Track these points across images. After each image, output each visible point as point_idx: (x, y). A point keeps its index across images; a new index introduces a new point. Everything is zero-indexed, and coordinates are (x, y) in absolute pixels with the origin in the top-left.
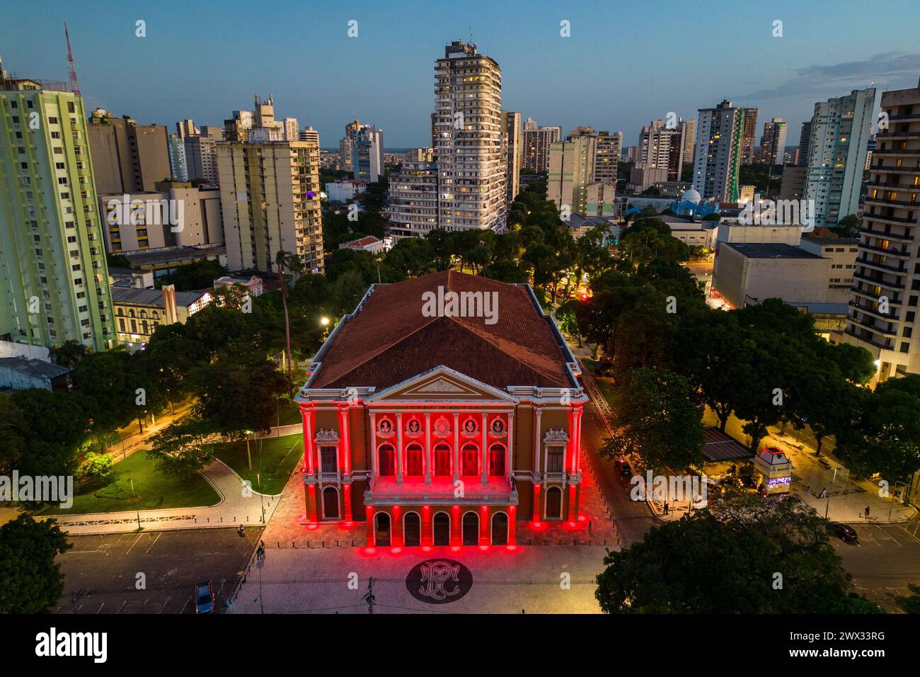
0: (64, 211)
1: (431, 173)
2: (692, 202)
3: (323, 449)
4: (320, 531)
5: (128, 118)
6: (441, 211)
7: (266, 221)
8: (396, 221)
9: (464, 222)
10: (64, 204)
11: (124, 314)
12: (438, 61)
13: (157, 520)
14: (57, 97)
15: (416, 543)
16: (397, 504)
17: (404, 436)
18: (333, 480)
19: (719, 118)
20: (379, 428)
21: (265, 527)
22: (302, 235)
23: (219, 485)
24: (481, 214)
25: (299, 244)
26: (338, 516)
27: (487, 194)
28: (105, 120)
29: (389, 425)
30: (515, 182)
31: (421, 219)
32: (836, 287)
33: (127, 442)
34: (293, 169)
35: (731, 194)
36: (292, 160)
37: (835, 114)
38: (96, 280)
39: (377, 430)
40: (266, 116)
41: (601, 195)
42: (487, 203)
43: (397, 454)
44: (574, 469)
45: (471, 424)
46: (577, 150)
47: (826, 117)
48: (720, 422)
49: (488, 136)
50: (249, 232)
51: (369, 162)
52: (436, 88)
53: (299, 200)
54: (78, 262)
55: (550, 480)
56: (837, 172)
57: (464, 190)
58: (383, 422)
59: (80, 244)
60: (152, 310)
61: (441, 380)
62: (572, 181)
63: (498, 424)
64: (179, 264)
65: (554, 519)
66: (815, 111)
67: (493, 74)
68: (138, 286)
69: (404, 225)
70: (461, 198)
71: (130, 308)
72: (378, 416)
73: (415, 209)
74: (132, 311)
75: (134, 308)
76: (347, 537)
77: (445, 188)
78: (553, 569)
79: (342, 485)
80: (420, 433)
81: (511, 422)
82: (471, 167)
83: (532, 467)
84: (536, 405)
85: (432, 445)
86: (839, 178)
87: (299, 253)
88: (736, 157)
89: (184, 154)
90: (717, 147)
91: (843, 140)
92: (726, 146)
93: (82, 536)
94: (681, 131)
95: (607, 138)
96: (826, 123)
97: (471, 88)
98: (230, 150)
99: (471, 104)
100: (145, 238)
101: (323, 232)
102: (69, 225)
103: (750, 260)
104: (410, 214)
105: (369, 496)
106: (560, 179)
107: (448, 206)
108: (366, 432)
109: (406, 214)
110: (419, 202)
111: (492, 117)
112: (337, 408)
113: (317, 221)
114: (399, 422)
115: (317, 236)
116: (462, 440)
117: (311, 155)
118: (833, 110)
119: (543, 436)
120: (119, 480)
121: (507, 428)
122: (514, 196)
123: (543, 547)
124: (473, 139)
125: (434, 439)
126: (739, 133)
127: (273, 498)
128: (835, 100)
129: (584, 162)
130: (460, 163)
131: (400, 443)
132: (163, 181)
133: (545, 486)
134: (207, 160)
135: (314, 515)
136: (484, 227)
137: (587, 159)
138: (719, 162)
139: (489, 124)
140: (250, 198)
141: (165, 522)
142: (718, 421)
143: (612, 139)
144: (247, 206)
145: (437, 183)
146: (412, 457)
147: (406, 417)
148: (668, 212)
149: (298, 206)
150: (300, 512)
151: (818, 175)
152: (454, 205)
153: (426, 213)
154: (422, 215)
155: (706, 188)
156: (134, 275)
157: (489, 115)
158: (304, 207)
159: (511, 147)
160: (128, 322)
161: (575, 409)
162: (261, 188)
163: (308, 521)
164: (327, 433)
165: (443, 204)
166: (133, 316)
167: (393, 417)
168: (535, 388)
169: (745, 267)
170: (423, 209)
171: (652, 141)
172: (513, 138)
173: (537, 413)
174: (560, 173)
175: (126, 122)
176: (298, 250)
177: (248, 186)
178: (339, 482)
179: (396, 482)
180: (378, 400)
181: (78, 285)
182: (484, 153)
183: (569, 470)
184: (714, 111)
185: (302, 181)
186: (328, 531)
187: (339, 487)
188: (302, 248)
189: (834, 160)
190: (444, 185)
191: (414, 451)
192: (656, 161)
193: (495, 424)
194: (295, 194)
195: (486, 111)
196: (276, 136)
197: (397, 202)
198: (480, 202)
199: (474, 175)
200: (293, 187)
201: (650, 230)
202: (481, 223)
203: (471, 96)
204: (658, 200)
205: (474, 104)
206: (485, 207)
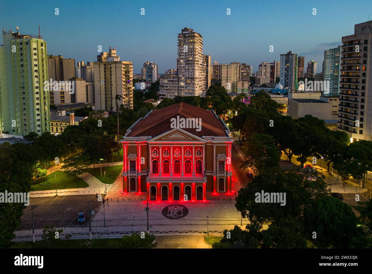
0: (35, 82)
1: (176, 76)
2: (280, 89)
3: (131, 162)
4: (128, 196)
5: (61, 56)
6: (180, 90)
7: (111, 91)
8: (162, 94)
9: (189, 94)
10: (36, 79)
11: (54, 125)
12: (179, 34)
13: (63, 193)
14: (37, 41)
15: (167, 199)
16: (159, 182)
17: (162, 156)
18: (134, 175)
19: (288, 58)
20: (153, 153)
21: (106, 194)
22: (125, 97)
23: (89, 182)
24: (195, 91)
25: (124, 100)
26: (135, 190)
27: (198, 83)
28: (52, 56)
29: (156, 152)
30: (209, 82)
31: (172, 93)
32: (335, 114)
33: (53, 168)
34: (123, 71)
35: (295, 87)
36: (122, 68)
37: (332, 54)
38: (45, 109)
39: (152, 154)
40: (113, 54)
41: (243, 85)
42: (198, 86)
43: (160, 164)
44: (229, 170)
45: (188, 151)
46: (233, 68)
47: (329, 56)
48: (289, 159)
49: (198, 61)
50: (104, 96)
51: (152, 75)
52: (178, 44)
53: (125, 83)
54: (38, 102)
55: (220, 175)
56: (335, 76)
57: (189, 81)
58: (154, 151)
59: (40, 95)
60: (65, 123)
61: (177, 133)
62: (231, 80)
63: (199, 151)
64: (76, 109)
65: (221, 191)
66: (324, 54)
67: (200, 39)
68: (60, 115)
69: (165, 95)
70: (188, 85)
71: (56, 122)
72: (153, 148)
73: (170, 89)
74: (57, 124)
75: (58, 123)
76: (139, 197)
77: (181, 81)
78: (221, 208)
79: (138, 177)
80: (169, 155)
81: (204, 150)
82: (191, 73)
83: (212, 170)
84: (214, 144)
85: (173, 160)
86: (336, 79)
87: (123, 103)
88: (296, 72)
89: (80, 73)
90: (288, 68)
91: (337, 64)
92: (292, 68)
93: (34, 198)
94: (275, 64)
95: (245, 66)
96: (329, 58)
97: (191, 44)
98: (99, 65)
99: (191, 50)
100: (63, 99)
101: (133, 96)
102: (37, 88)
103: (300, 103)
104: (167, 91)
105: (148, 179)
106: (226, 79)
107: (183, 88)
108: (147, 155)
109: (166, 91)
110: (171, 86)
111: (199, 55)
112: (136, 145)
113: (131, 91)
114: (161, 150)
115: (131, 98)
116: (185, 158)
117: (130, 66)
118: (331, 53)
119: (217, 156)
120: (49, 180)
121: (202, 153)
122: (209, 86)
123: (217, 201)
124: (192, 62)
125: (174, 158)
126: (296, 63)
127: (110, 185)
128: (332, 49)
129: (236, 73)
130: (187, 71)
131: (161, 159)
132: (72, 78)
133: (218, 178)
134: (89, 75)
135: (126, 190)
136: (196, 95)
137: (237, 72)
138: (289, 74)
139: (198, 57)
140: (106, 83)
141: (67, 193)
142: (288, 159)
143: (247, 66)
144: (104, 86)
145: (178, 79)
146: (165, 165)
147: (163, 148)
148: (270, 92)
149: (124, 85)
150: (121, 189)
151: (328, 77)
152: (185, 87)
153: (174, 91)
154: (172, 91)
155: (285, 84)
156: (58, 111)
157: (198, 54)
158: (126, 86)
159: (207, 68)
160: (55, 128)
161: (228, 145)
162: (110, 79)
163: (124, 192)
164: (132, 155)
165: (181, 87)
166: (57, 126)
167: (158, 148)
168: (213, 137)
169: (298, 106)
170: (173, 89)
171: (263, 68)
172: (208, 65)
173: (214, 147)
174: (227, 77)
175: (60, 57)
176: (123, 102)
177: (105, 78)
178: (136, 175)
179: (159, 175)
180: (152, 141)
181: (38, 111)
182: (196, 68)
183: (227, 170)
184: (286, 55)
185: (126, 76)
186: (131, 196)
187: (136, 178)
188: (125, 102)
189: (334, 72)
190: (180, 80)
191: (166, 163)
192: (265, 75)
193: (198, 152)
194: (123, 81)
195: (197, 52)
196: (117, 60)
197: (163, 86)
198: (195, 86)
199: (192, 76)
200: (123, 78)
201: (262, 96)
202: (195, 94)
203: (191, 47)
204: (266, 88)
205: (193, 49)
206: (197, 88)
